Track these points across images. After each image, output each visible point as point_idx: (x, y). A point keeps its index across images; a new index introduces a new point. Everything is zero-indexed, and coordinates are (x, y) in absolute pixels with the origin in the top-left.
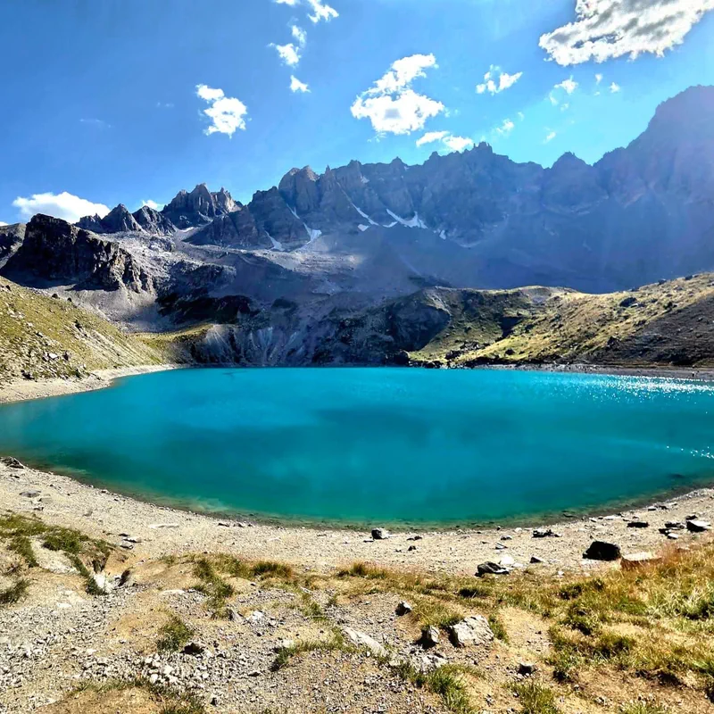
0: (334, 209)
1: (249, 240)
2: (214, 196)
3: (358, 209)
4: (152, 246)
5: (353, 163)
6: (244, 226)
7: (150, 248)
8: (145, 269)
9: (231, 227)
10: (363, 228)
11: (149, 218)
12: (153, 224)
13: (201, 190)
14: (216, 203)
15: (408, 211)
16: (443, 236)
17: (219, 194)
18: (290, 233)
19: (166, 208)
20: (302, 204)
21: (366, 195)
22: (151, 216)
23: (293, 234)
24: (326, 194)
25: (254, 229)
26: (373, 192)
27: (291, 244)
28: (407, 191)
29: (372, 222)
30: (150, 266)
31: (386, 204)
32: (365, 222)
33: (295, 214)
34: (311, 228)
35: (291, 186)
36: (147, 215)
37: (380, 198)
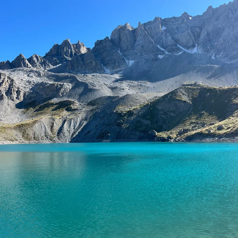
0: (142, 47)
1: (91, 69)
2: (74, 46)
3: (158, 46)
4: (30, 75)
5: (156, 19)
6: (88, 61)
7: (28, 76)
8: (20, 87)
9: (81, 62)
10: (160, 57)
11: (36, 61)
12: (38, 64)
13: (66, 43)
14: (74, 49)
15: (191, 44)
16: (213, 58)
17: (76, 45)
18: (115, 64)
19: (47, 55)
20: (123, 45)
21: (163, 37)
22: (38, 59)
23: (117, 64)
24: (138, 38)
25: (94, 62)
26: (168, 34)
27: (116, 70)
28: (190, 32)
29: (167, 53)
30: (24, 86)
31: (177, 41)
32: (162, 53)
33: (119, 52)
34: (129, 60)
35: (117, 36)
36: (35, 59)
37: (172, 38)
